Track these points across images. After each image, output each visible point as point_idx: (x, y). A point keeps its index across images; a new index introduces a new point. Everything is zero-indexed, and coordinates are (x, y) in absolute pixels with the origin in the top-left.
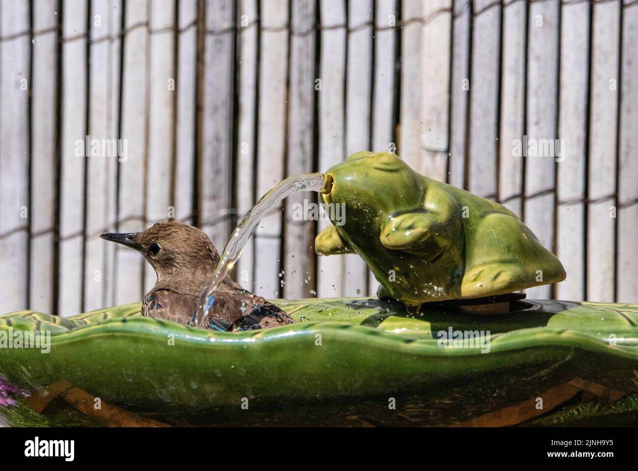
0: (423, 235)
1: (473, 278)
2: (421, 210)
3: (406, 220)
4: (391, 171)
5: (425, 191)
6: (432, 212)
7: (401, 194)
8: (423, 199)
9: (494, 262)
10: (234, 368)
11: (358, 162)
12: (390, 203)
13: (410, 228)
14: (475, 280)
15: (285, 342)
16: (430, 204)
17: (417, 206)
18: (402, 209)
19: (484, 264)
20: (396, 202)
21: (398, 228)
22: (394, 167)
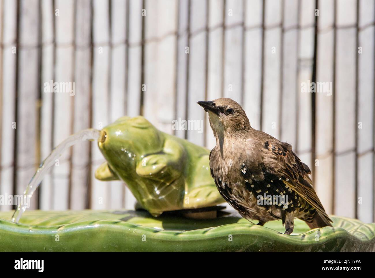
0: (163, 169)
1: (194, 195)
2: (162, 153)
3: (153, 159)
4: (142, 128)
5: (164, 141)
6: (169, 154)
7: (149, 142)
8: (163, 146)
9: (207, 185)
10: (45, 249)
11: (122, 123)
12: (142, 148)
13: (155, 163)
14: (196, 196)
15: (78, 232)
16: (167, 149)
17: (159, 150)
18: (150, 151)
19: (201, 187)
20: (146, 147)
21: (147, 164)
22: (144, 126)
